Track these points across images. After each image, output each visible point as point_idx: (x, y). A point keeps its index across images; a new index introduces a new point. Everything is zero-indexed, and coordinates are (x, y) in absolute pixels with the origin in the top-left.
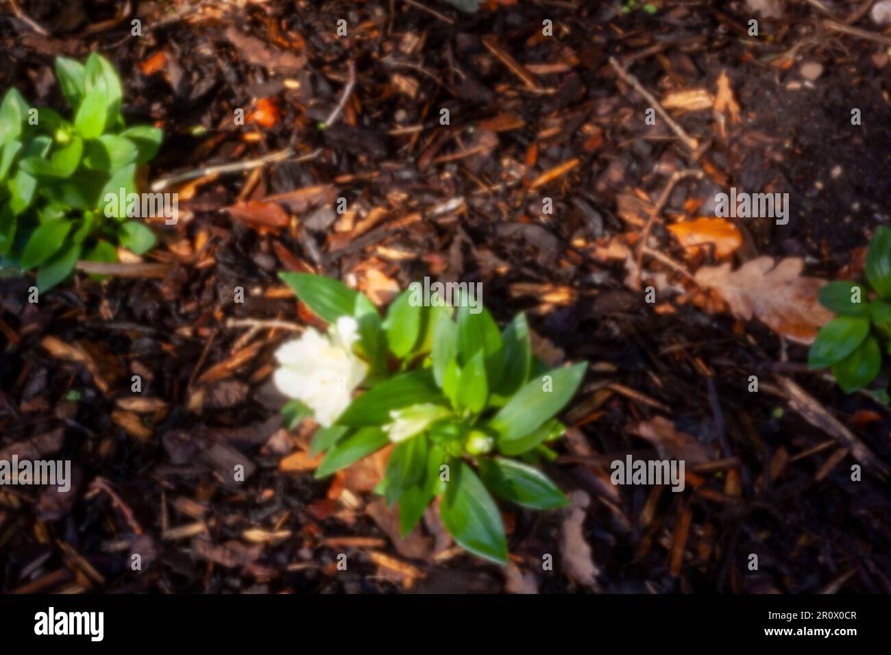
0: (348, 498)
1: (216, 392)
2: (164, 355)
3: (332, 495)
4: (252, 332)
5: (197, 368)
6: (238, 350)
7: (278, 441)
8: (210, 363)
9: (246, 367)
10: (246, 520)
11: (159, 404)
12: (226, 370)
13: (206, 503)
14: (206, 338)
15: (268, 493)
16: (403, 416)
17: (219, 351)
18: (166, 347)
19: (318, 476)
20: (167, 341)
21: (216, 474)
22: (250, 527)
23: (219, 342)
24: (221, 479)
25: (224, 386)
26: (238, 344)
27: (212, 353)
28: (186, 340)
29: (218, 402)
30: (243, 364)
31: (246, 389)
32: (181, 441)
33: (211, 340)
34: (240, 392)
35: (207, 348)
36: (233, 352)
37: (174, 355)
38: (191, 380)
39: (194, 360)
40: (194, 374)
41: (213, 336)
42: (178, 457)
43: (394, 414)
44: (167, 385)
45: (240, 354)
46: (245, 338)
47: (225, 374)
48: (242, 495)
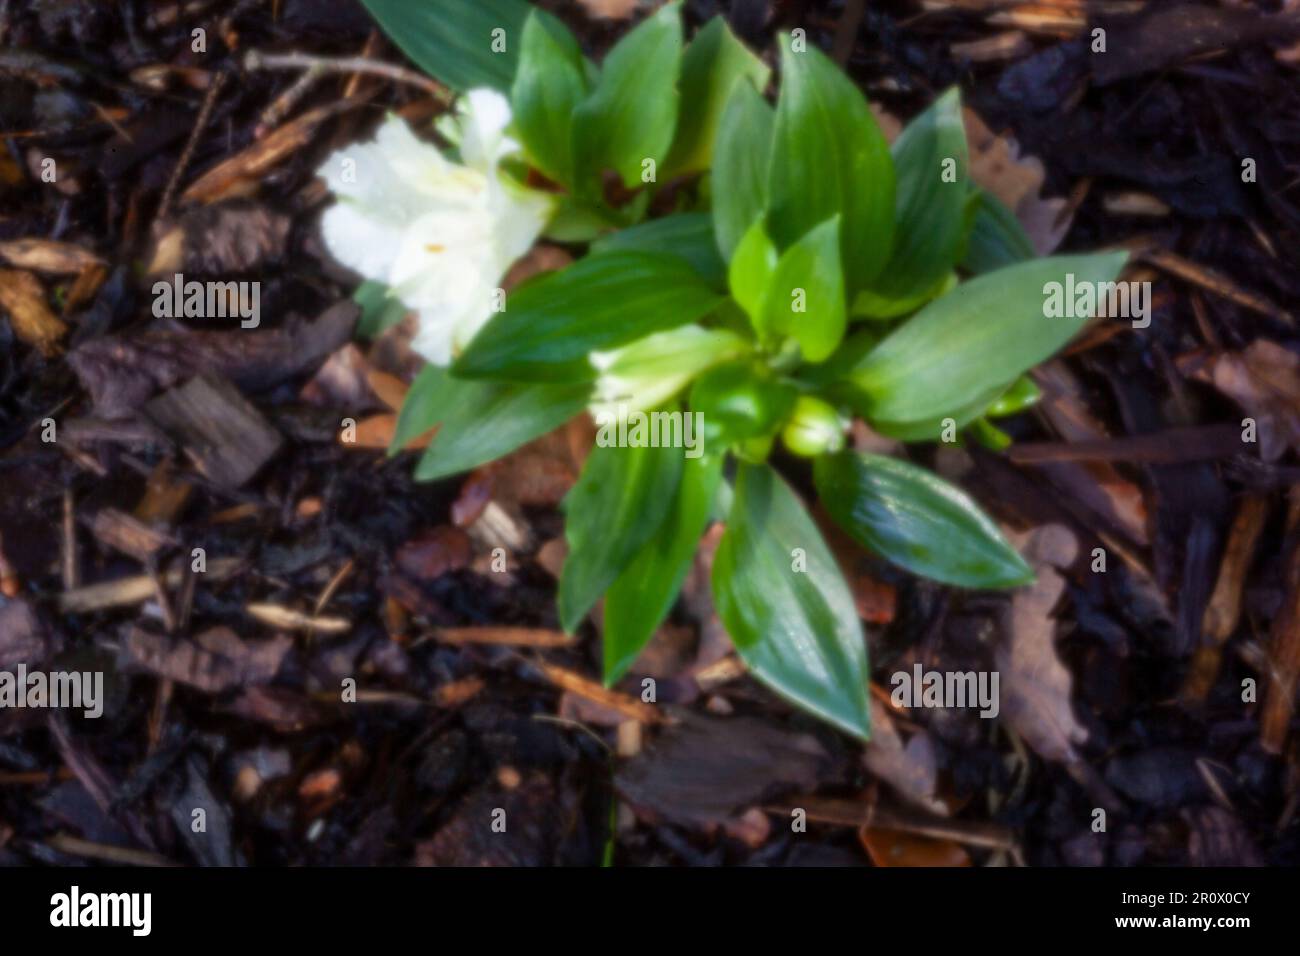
0: (499, 525)
1: (210, 236)
2: (105, 134)
3: (459, 516)
4: (303, 82)
5: (179, 170)
6: (271, 129)
7: (342, 370)
8: (208, 156)
9: (287, 171)
10: (255, 572)
11: (83, 259)
12: (245, 176)
13: (165, 526)
14: (200, 94)
15: (310, 507)
16: (619, 369)
17: (230, 124)
18: (110, 116)
19: (425, 474)
20: (112, 100)
21: (190, 453)
22: (263, 594)
23: (228, 105)
24: (200, 466)
25: (231, 218)
26: (269, 116)
27: (214, 131)
28: (156, 100)
29: (216, 259)
30: (280, 163)
31: (284, 226)
32: (114, 365)
33: (209, 100)
34: (270, 234)
35: (201, 121)
36: (259, 132)
37: (125, 136)
38: (166, 196)
39: (174, 148)
40: (172, 185)
41: (214, 92)
42: (109, 401)
43: (601, 360)
44: (113, 206)
45: (275, 137)
46: (285, 100)
47: (239, 189)
48: (247, 509)
